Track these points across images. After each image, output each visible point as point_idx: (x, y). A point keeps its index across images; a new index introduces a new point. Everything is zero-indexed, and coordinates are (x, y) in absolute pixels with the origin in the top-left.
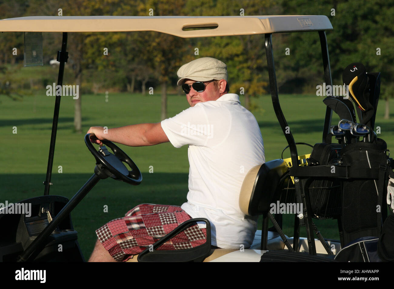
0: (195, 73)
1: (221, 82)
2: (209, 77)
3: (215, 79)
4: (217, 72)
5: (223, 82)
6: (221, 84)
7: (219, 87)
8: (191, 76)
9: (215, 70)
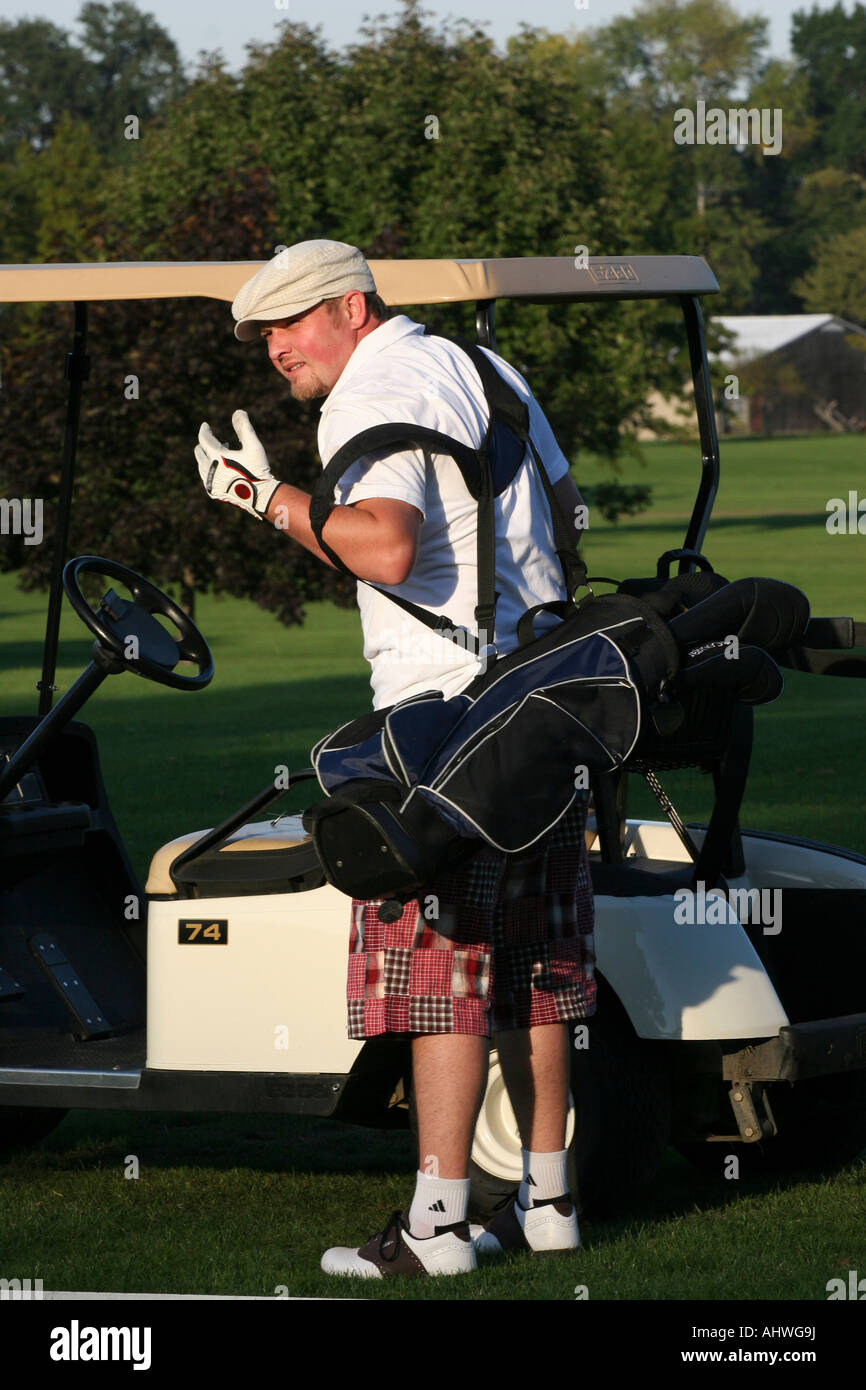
0: (267, 301)
1: (350, 299)
2: (308, 297)
3: (325, 297)
4: (324, 277)
5: (354, 298)
6: (350, 305)
7: (347, 314)
8: (261, 307)
9: (318, 276)
